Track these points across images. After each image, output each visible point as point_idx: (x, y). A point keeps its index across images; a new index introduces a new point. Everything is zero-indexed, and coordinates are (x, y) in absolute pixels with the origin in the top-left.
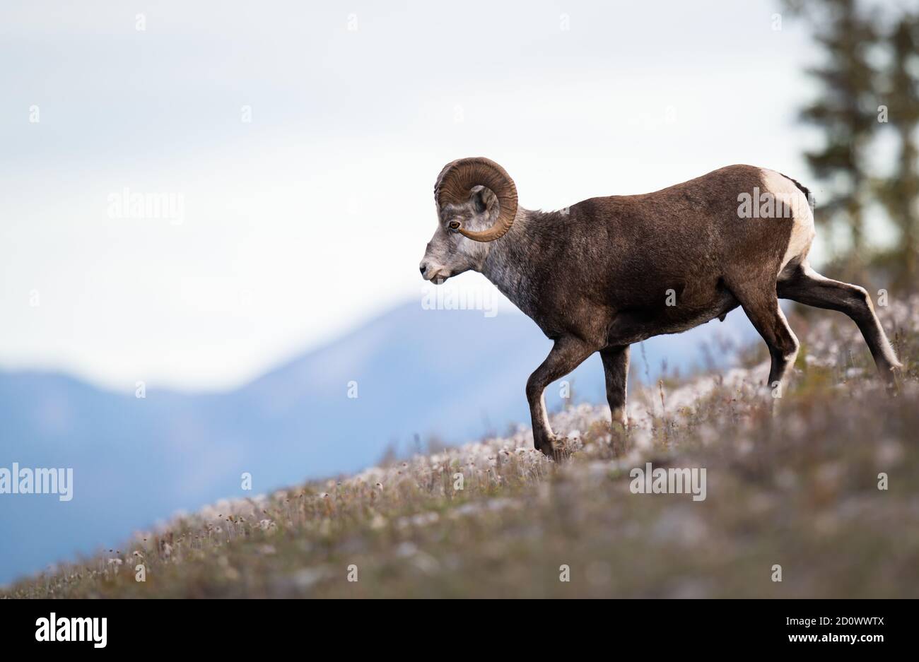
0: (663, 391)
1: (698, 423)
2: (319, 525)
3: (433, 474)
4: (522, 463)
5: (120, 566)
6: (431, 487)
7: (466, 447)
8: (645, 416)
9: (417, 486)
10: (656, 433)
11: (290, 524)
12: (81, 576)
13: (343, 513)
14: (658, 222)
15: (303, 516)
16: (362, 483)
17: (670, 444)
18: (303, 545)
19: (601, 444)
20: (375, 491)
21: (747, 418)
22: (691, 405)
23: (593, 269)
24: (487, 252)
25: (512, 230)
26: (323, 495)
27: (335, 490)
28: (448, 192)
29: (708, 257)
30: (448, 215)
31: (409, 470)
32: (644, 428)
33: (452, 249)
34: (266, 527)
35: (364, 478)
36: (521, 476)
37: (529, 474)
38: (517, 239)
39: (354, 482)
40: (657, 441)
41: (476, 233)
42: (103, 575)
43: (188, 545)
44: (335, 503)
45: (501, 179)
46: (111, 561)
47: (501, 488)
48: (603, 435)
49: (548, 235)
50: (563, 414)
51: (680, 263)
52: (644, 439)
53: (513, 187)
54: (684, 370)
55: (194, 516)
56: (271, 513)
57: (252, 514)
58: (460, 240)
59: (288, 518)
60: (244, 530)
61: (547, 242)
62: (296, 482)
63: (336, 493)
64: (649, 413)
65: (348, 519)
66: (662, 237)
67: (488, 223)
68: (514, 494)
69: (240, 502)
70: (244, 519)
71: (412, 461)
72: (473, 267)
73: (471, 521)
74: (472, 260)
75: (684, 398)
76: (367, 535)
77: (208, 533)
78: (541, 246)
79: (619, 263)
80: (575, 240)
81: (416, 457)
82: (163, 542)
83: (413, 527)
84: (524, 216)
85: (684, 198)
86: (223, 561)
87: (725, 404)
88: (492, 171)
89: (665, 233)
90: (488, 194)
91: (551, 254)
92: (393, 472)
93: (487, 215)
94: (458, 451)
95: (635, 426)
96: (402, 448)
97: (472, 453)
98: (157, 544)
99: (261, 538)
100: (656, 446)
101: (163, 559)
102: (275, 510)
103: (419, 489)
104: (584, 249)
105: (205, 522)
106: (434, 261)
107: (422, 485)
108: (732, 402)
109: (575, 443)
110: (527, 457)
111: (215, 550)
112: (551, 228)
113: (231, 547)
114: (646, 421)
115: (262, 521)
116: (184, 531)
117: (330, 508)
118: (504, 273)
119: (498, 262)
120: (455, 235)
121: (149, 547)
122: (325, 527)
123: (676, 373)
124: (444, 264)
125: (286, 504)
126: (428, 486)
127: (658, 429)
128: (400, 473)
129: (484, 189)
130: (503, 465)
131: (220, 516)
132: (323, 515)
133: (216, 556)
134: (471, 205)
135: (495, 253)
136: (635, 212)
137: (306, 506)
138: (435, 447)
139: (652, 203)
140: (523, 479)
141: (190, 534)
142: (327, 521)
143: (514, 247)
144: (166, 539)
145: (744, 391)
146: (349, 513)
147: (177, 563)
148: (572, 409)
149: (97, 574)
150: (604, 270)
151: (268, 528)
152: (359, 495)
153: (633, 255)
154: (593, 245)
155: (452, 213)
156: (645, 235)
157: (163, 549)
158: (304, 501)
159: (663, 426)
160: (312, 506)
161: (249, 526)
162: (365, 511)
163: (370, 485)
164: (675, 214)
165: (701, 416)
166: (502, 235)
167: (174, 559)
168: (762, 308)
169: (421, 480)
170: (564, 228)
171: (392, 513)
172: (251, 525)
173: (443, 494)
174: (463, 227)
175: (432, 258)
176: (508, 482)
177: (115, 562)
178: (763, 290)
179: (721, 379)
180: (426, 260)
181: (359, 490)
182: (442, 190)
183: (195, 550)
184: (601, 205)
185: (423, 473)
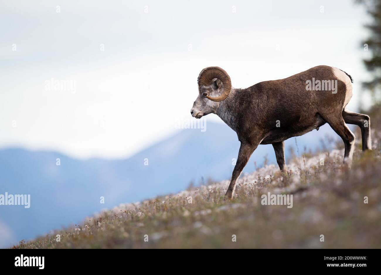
0: (305, 159)
1: (319, 172)
2: (162, 215)
3: (209, 193)
4: (246, 189)
5: (80, 231)
6: (208, 199)
7: (223, 182)
8: (297, 169)
9: (203, 198)
10: (302, 176)
11: (150, 214)
12: (64, 236)
13: (172, 209)
14: (287, 91)
15: (155, 211)
16: (180, 197)
17: (308, 181)
18: (155, 223)
19: (279, 181)
20: (185, 201)
21: (339, 170)
22: (316, 165)
23: (261, 113)
24: (218, 106)
25: (229, 97)
26: (163, 202)
27: (168, 200)
28: (203, 81)
29: (311, 104)
30: (203, 90)
31: (199, 192)
32: (297, 175)
33: (204, 104)
34: (140, 215)
35: (180, 195)
36: (246, 194)
37: (249, 193)
38: (231, 100)
39: (176, 197)
40: (302, 180)
41: (214, 98)
42: (73, 235)
43: (108, 223)
44: (168, 205)
45: (225, 76)
46: (76, 229)
47: (238, 199)
48: (280, 177)
49: (243, 99)
50: (263, 168)
51: (298, 107)
52: (297, 179)
53: (229, 79)
54: (313, 150)
55: (110, 210)
56: (142, 209)
57: (134, 210)
58: (207, 101)
59: (149, 211)
60: (131, 216)
61: (242, 101)
62: (153, 196)
63: (169, 201)
64: (299, 168)
65: (174, 212)
66: (290, 97)
67: (219, 94)
68: (242, 202)
69: (129, 205)
70: (131, 212)
71: (200, 188)
72: (213, 112)
73: (225, 213)
74: (212, 109)
75: (313, 162)
76: (182, 219)
77: (116, 218)
78: (240, 103)
79: (271, 110)
80: (254, 101)
81: (202, 186)
82: (98, 221)
83: (201, 216)
84: (234, 91)
85: (300, 80)
86: (122, 229)
87: (330, 164)
88: (221, 72)
89: (291, 96)
90: (219, 82)
91: (244, 107)
92: (193, 192)
93: (219, 90)
94: (220, 184)
95: (293, 173)
96: (197, 183)
97: (225, 185)
98: (95, 222)
99: (138, 220)
100: (302, 182)
101: (97, 228)
102: (144, 208)
103: (203, 199)
104: (257, 105)
105: (115, 213)
106: (196, 109)
107: (205, 198)
108: (333, 164)
109: (268, 180)
110: (248, 186)
111: (119, 225)
112: (244, 96)
113: (125, 224)
114: (298, 171)
115: (138, 213)
116: (106, 217)
117: (166, 207)
118: (225, 115)
119: (223, 110)
120: (205, 98)
121: (92, 223)
122: (164, 215)
123: (310, 152)
124: (201, 111)
125: (148, 206)
126: (207, 198)
127: (302, 175)
128: (195, 193)
129: (217, 80)
130: (238, 189)
131: (121, 211)
132: (164, 210)
133: (119, 227)
134: (212, 86)
135: (222, 107)
136: (278, 88)
137: (156, 206)
138: (210, 182)
139: (285, 83)
140: (246, 195)
141: (109, 218)
142: (165, 213)
143: (229, 104)
144: (99, 220)
145: (338, 159)
146: (174, 209)
147: (103, 230)
148: (267, 166)
149: (70, 235)
150: (265, 113)
151: (141, 216)
152: (179, 202)
153: (277, 106)
154: (261, 103)
155: (205, 89)
156: (283, 97)
157: (98, 224)
158: (155, 205)
159: (305, 173)
160: (159, 207)
161: (133, 215)
162: (181, 209)
163: (183, 198)
164: (296, 87)
165: (320, 170)
166: (224, 99)
167: (102, 228)
168: (338, 124)
169: (204, 196)
170: (250, 96)
171: (192, 209)
172: (134, 214)
173: (213, 202)
174: (209, 95)
175: (196, 108)
176: (240, 197)
177: (78, 230)
178: (337, 117)
179: (329, 154)
180: (193, 109)
181: (179, 200)
182: (200, 80)
183: (111, 225)
184: (264, 86)
185: (205, 193)
